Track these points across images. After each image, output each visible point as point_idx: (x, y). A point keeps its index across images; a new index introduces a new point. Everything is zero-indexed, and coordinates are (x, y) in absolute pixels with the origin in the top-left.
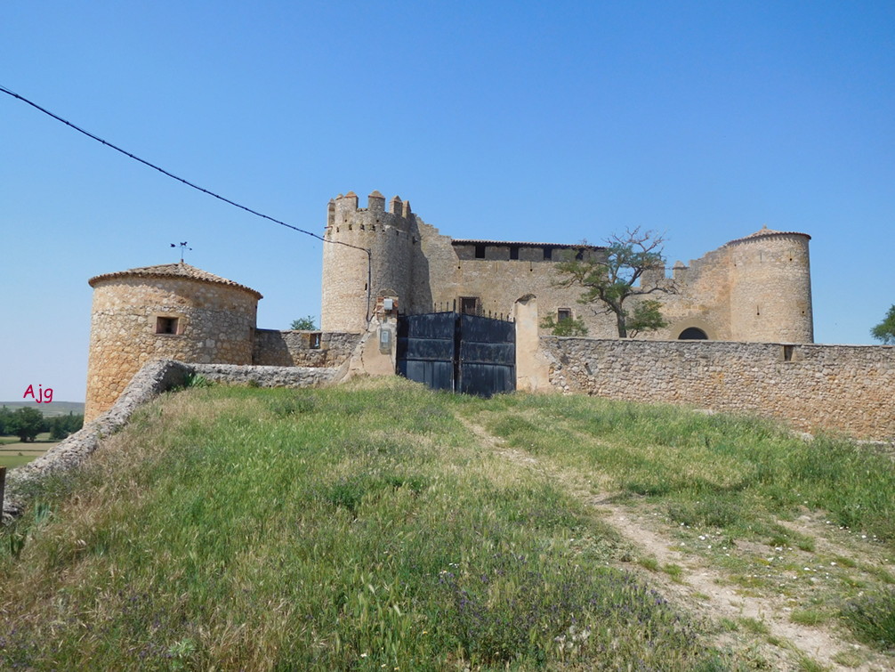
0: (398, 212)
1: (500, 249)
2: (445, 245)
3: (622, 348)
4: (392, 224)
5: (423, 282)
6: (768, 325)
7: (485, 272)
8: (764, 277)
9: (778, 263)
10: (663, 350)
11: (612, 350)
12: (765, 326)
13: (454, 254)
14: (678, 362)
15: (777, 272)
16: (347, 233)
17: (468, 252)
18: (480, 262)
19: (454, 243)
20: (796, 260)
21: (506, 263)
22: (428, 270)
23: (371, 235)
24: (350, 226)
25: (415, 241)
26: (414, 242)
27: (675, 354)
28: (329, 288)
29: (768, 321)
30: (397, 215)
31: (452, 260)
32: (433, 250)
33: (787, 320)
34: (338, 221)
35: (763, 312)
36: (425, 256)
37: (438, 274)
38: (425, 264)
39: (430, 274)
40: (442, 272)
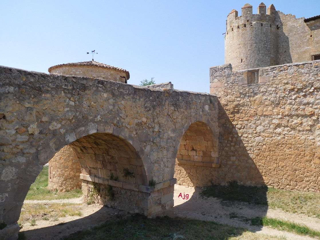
2: (300, 24)
4: (257, 20)
13: (307, 28)
17: (317, 24)
19: (307, 20)
24: (233, 28)
25: (279, 27)
30: (262, 14)
31: (306, 32)
36: (286, 35)
37: (296, 44)
38: (286, 40)
39: (290, 45)
40: (298, 42)
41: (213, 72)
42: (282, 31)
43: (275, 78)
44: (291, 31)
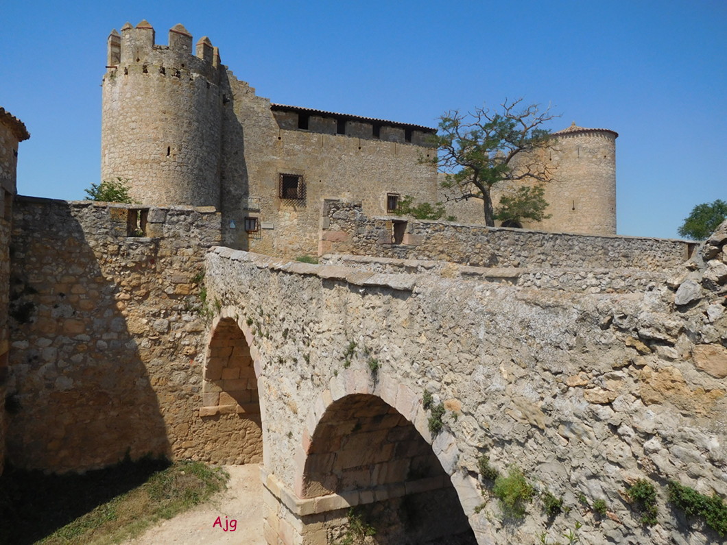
0: (208, 59)
1: (327, 121)
2: (263, 109)
3: (552, 243)
4: (200, 73)
5: (236, 153)
6: (584, 220)
7: (310, 146)
8: (581, 172)
9: (594, 159)
10: (590, 247)
11: (542, 246)
12: (580, 221)
13: (273, 122)
14: (603, 262)
15: (593, 168)
16: (141, 76)
17: (290, 121)
18: (305, 134)
19: (274, 108)
20: (609, 158)
21: (333, 138)
22: (242, 138)
23: (174, 82)
24: (145, 67)
25: (227, 100)
26: (225, 101)
27: (600, 252)
28: (112, 150)
29: (583, 216)
30: (207, 62)
31: (271, 129)
32: (249, 113)
33: (600, 215)
34: (126, 60)
35: (578, 207)
36: (239, 120)
37: (255, 144)
38: (239, 131)
39: (245, 144)
40: (259, 142)
41: (330, 208)
42: (232, 111)
43: (428, 241)
44: (247, 116)
